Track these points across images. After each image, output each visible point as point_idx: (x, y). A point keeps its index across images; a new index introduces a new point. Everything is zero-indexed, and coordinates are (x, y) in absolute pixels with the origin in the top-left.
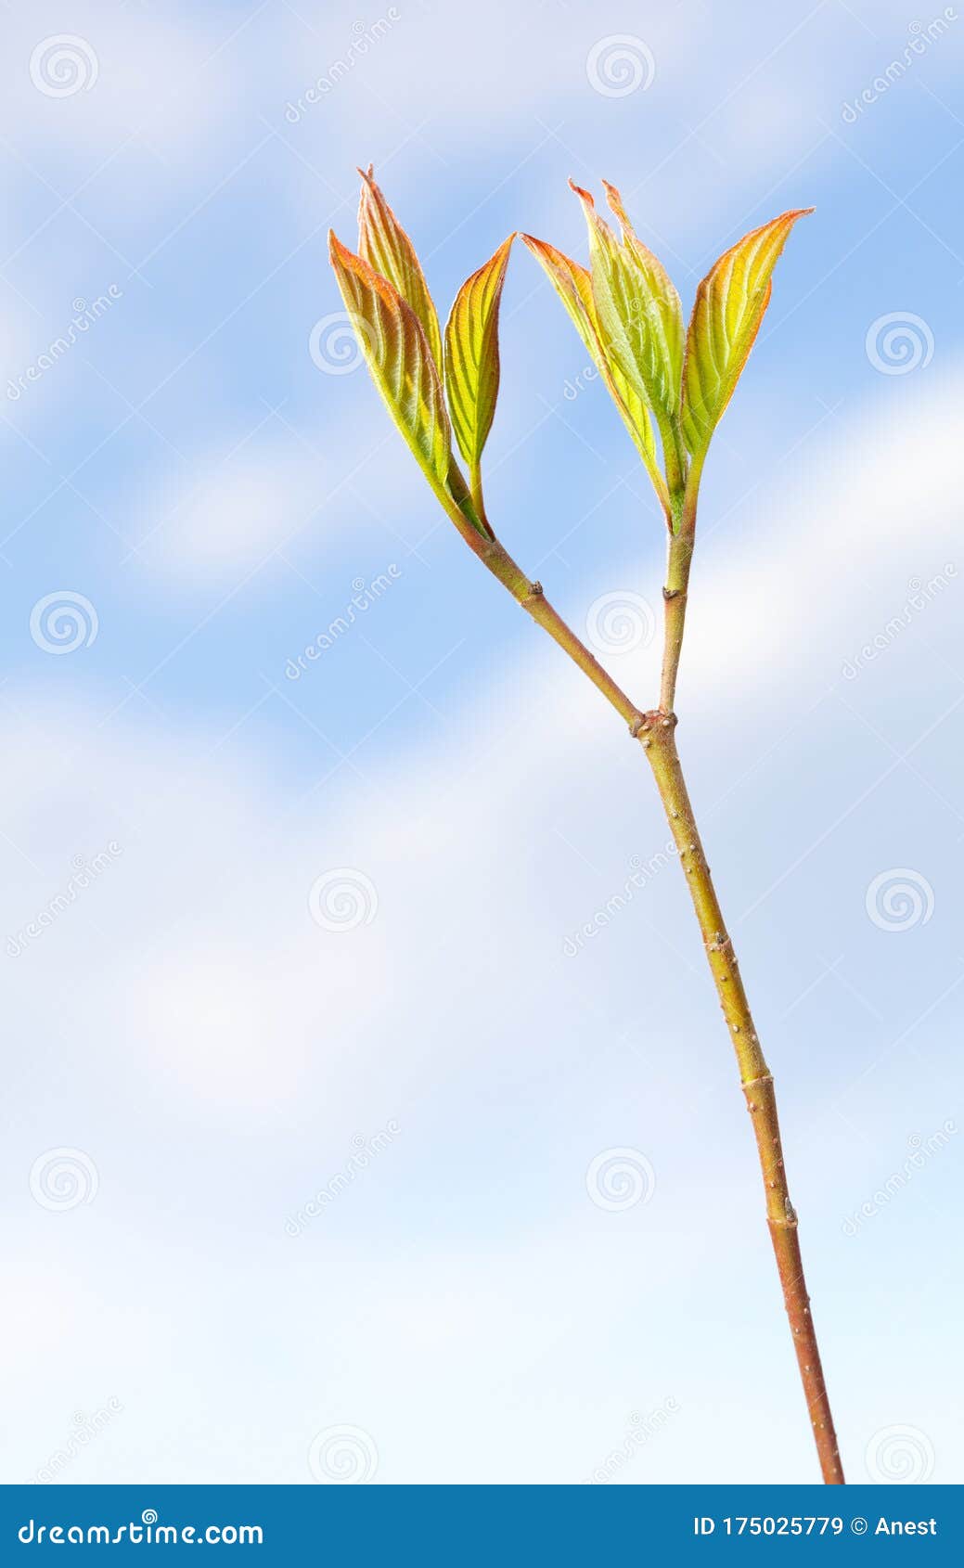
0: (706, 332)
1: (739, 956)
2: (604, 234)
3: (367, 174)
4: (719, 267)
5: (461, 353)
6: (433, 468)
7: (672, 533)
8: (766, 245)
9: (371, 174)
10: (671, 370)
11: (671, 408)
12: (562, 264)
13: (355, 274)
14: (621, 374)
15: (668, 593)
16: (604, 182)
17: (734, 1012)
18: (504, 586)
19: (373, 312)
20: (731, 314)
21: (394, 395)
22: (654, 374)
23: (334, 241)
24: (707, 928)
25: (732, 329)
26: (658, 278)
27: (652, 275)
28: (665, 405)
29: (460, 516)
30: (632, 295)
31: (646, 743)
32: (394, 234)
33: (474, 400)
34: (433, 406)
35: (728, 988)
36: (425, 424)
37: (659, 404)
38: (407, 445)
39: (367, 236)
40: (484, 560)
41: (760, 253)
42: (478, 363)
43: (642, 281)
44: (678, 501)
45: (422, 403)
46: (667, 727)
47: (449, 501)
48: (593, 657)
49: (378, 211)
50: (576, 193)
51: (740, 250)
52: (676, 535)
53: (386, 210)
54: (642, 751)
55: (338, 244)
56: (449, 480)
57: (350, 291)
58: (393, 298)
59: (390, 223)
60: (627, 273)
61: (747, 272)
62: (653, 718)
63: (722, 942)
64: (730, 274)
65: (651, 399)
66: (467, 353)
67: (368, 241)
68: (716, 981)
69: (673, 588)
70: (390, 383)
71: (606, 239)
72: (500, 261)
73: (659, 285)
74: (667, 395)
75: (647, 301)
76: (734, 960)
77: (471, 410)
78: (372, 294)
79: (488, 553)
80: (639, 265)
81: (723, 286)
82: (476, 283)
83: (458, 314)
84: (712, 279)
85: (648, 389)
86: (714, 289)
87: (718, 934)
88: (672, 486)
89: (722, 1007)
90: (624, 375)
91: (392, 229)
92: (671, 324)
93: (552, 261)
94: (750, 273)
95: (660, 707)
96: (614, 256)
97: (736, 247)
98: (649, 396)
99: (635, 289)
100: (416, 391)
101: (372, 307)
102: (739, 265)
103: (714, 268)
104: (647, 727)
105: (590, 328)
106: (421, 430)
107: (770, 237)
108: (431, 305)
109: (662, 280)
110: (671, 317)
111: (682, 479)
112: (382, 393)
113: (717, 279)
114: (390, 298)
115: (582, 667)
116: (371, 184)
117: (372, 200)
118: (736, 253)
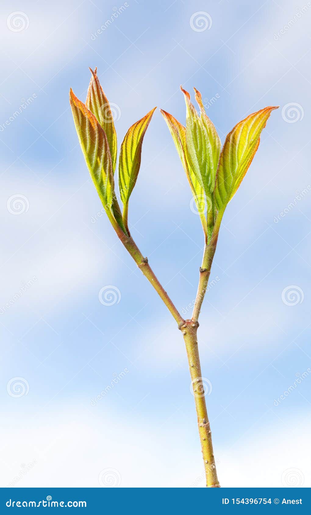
0: (229, 157)
1: (212, 431)
2: (192, 111)
3: (94, 71)
4: (236, 128)
5: (126, 155)
6: (106, 200)
7: (207, 243)
8: (257, 120)
9: (96, 72)
10: (214, 173)
11: (212, 189)
12: (175, 124)
13: (79, 109)
14: (193, 173)
15: (202, 270)
16: (194, 88)
17: (207, 455)
18: (132, 257)
19: (85, 127)
20: (240, 150)
21: (91, 165)
22: (206, 174)
23: (71, 93)
24: (199, 416)
25: (239, 156)
26: (212, 133)
27: (210, 131)
28: (210, 187)
29: (116, 223)
30: (201, 138)
31: (184, 333)
32: (102, 98)
33: (129, 176)
34: (107, 172)
35: (205, 443)
36: (104, 180)
37: (207, 188)
38: (96, 188)
39: (90, 97)
40: (124, 244)
41: (255, 123)
42: (133, 160)
43: (206, 133)
44: (211, 231)
45: (103, 170)
46: (194, 327)
47: (112, 216)
48: (166, 293)
49: (96, 87)
50: (182, 92)
51: (247, 121)
52: (208, 245)
53: (99, 87)
54: (182, 336)
55: (73, 95)
56: (113, 206)
57: (77, 116)
58: (95, 123)
59: (101, 93)
60: (200, 129)
61: (248, 132)
62: (188, 323)
63: (205, 423)
64: (241, 132)
65: (204, 184)
66: (129, 155)
67: (90, 100)
68: (201, 440)
69: (204, 267)
70: (90, 160)
71: (193, 113)
72: (147, 118)
73: (213, 135)
74: (211, 184)
75: (207, 142)
76: (210, 432)
77: (128, 179)
78: (86, 119)
79: (126, 241)
80: (205, 126)
81: (237, 137)
82: (136, 126)
83: (127, 138)
84: (233, 133)
85: (203, 180)
86: (234, 138)
87: (204, 419)
88: (209, 223)
89: (202, 452)
90: (194, 173)
91: (101, 96)
92: (216, 153)
93: (172, 123)
94: (250, 132)
95: (192, 319)
96: (195, 121)
97: (245, 120)
98: (203, 183)
99: (203, 136)
100: (101, 165)
101: (86, 125)
102: (245, 128)
103: (234, 128)
104: (185, 326)
105: (182, 151)
106: (102, 183)
107: (259, 117)
108: (115, 132)
109: (214, 134)
110: (216, 150)
111: (213, 221)
112: (87, 164)
113: (235, 134)
114: (94, 122)
115: (161, 297)
116: (94, 76)
117: (94, 83)
118: (244, 123)
